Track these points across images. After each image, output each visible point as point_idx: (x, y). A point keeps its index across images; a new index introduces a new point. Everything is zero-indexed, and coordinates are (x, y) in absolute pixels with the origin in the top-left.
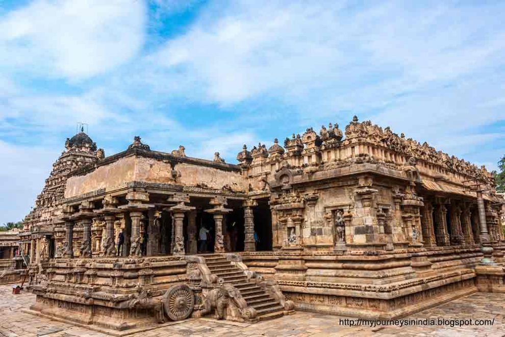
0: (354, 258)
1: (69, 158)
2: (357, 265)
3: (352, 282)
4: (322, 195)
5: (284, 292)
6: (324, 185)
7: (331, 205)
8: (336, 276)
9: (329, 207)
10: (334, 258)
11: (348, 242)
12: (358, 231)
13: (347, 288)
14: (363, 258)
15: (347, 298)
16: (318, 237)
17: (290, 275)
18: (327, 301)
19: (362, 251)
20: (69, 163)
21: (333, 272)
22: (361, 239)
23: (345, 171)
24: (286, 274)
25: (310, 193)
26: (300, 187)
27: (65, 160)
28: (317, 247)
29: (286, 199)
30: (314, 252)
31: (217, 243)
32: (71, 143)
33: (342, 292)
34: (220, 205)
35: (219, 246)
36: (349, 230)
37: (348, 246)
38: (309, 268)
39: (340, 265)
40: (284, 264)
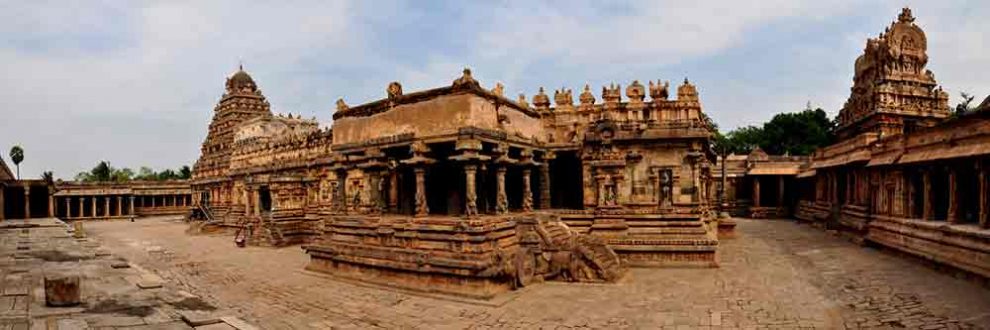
0: (682, 216)
1: (233, 101)
2: (683, 223)
3: (679, 238)
4: (646, 155)
5: (616, 251)
6: (653, 145)
7: (660, 164)
8: (663, 233)
9: (655, 167)
10: (660, 216)
11: (675, 202)
12: (684, 192)
13: (679, 244)
14: (689, 216)
15: (677, 252)
16: (640, 197)
17: (612, 234)
18: (655, 257)
19: (689, 210)
20: (233, 106)
21: (658, 230)
22: (686, 199)
23: (681, 133)
24: (605, 233)
25: (635, 152)
26: (624, 144)
27: (228, 102)
28: (639, 206)
29: (606, 154)
30: (637, 211)
31: (526, 201)
32: (231, 83)
33: (674, 248)
34: (529, 157)
35: (529, 204)
36: (676, 190)
37: (675, 205)
38: (631, 226)
39: (665, 223)
40: (602, 223)
